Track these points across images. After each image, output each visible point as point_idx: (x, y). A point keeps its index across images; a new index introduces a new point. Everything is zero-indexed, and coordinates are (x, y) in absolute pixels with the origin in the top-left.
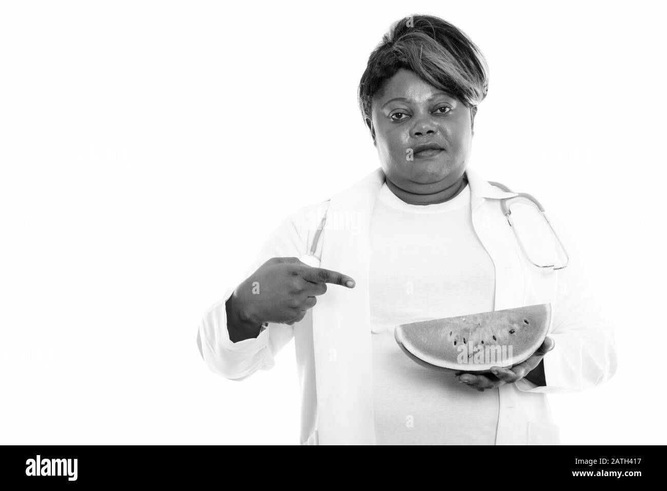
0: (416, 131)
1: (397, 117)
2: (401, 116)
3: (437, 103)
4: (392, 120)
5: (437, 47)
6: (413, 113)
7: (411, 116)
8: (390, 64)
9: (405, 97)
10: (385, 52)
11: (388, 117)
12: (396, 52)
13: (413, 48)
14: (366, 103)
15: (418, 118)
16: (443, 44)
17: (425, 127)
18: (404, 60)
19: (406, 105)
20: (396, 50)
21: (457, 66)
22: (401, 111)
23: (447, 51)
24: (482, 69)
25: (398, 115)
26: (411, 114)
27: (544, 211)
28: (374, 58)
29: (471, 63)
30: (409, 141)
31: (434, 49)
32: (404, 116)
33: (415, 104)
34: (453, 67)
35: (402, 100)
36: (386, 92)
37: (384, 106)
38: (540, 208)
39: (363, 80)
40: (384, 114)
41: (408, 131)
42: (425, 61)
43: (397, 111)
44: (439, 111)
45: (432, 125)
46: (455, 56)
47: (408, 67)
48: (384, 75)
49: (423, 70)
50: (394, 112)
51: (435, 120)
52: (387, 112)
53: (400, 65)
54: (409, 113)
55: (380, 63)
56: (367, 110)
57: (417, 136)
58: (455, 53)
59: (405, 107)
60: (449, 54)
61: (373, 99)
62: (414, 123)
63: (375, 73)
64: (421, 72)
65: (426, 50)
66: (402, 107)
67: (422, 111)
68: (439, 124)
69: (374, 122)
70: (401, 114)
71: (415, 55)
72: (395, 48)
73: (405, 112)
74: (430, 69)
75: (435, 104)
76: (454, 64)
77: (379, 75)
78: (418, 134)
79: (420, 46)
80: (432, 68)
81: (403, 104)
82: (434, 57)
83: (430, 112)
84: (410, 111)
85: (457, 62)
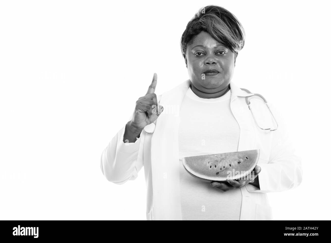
0: (207, 62)
1: (198, 54)
2: (200, 54)
3: (218, 49)
4: (196, 56)
5: (221, 22)
6: (206, 53)
7: (205, 55)
8: (198, 28)
9: (203, 45)
10: (195, 22)
11: (194, 54)
12: (201, 23)
13: (209, 21)
14: (184, 47)
15: (208, 56)
16: (224, 21)
17: (212, 60)
18: (204, 27)
19: (204, 50)
20: (201, 22)
21: (230, 32)
22: (201, 52)
23: (225, 24)
24: (242, 35)
25: (199, 54)
26: (205, 54)
27: (267, 102)
28: (189, 25)
29: (237, 31)
30: (203, 66)
31: (219, 23)
32: (202, 54)
33: (208, 49)
34: (228, 32)
35: (202, 46)
36: (194, 42)
37: (193, 49)
38: (265, 101)
39: (183, 35)
40: (192, 53)
41: (203, 61)
42: (214, 28)
43: (199, 52)
44: (219, 53)
45: (215, 60)
46: (229, 27)
47: (206, 31)
48: (194, 33)
49: (213, 33)
50: (197, 52)
51: (217, 58)
52: (193, 51)
53: (202, 29)
54: (205, 53)
55: (192, 28)
56: (184, 49)
57: (207, 64)
58: (230, 25)
59: (203, 50)
60: (226, 26)
61: (187, 45)
62: (206, 58)
63: (189, 32)
64: (212, 34)
65: (215, 23)
66: (201, 50)
67: (211, 53)
68: (219, 60)
69: (187, 56)
70: (201, 53)
71: (210, 25)
72: (200, 21)
73: (202, 52)
74: (216, 33)
75: (217, 50)
76: (229, 31)
77: (191, 33)
78: (208, 63)
79: (213, 21)
80: (217, 32)
81: (201, 48)
82: (219, 27)
83: (215, 53)
84: (205, 52)
85: (230, 30)
